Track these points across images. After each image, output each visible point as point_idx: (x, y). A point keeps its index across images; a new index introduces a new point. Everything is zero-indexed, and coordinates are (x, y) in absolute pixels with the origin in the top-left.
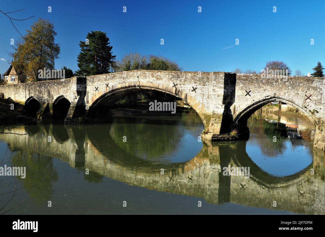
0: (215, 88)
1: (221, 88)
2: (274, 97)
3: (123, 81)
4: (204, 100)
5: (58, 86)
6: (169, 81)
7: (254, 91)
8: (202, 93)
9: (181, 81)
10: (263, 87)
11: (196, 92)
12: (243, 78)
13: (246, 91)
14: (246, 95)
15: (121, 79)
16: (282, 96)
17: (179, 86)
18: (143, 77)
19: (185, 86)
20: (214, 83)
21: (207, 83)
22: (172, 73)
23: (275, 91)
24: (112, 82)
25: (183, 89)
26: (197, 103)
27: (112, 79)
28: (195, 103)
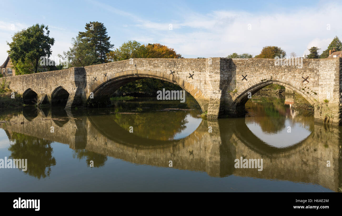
0: (212, 74)
1: (217, 73)
2: (271, 81)
3: (121, 70)
4: (201, 86)
5: (56, 77)
6: (166, 68)
7: (250, 75)
8: (199, 79)
9: (177, 68)
10: (259, 71)
11: (193, 79)
12: (239, 62)
13: (242, 75)
14: (243, 80)
15: (119, 69)
16: (279, 79)
17: (176, 73)
18: (141, 65)
19: (181, 73)
20: (211, 69)
21: (203, 69)
22: (169, 61)
23: (271, 74)
24: (110, 71)
25: (180, 75)
26: (195, 89)
27: (110, 69)
28: (192, 89)
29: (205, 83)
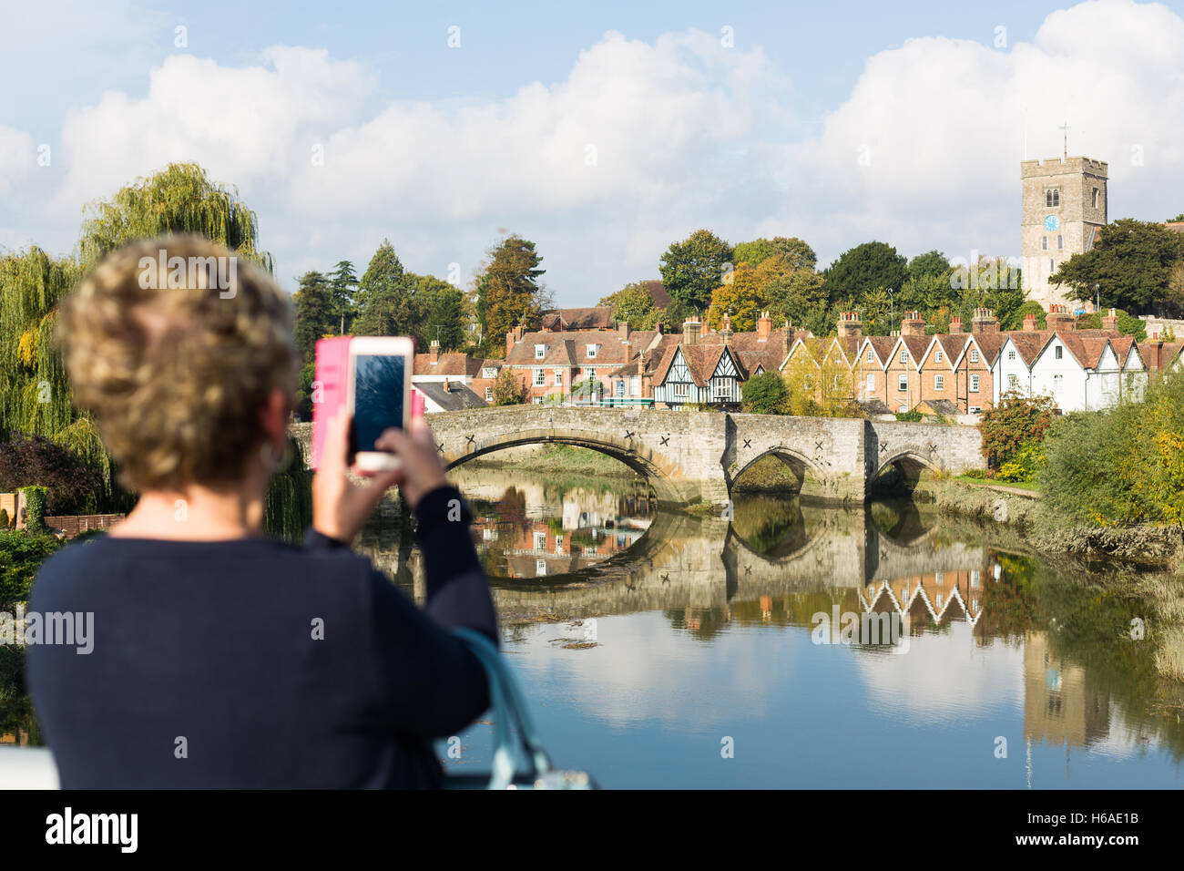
0: (712, 439)
1: (720, 437)
2: (780, 448)
3: (515, 428)
4: (682, 458)
6: (617, 427)
8: (678, 446)
9: (640, 427)
11: (667, 446)
12: (739, 420)
13: (745, 440)
14: (745, 447)
16: (789, 445)
17: (636, 436)
18: (562, 420)
19: (647, 435)
21: (685, 430)
22: (624, 413)
23: (781, 439)
24: (484, 431)
25: (644, 440)
26: (671, 463)
27: (484, 426)
28: (667, 464)
29: (689, 454)
